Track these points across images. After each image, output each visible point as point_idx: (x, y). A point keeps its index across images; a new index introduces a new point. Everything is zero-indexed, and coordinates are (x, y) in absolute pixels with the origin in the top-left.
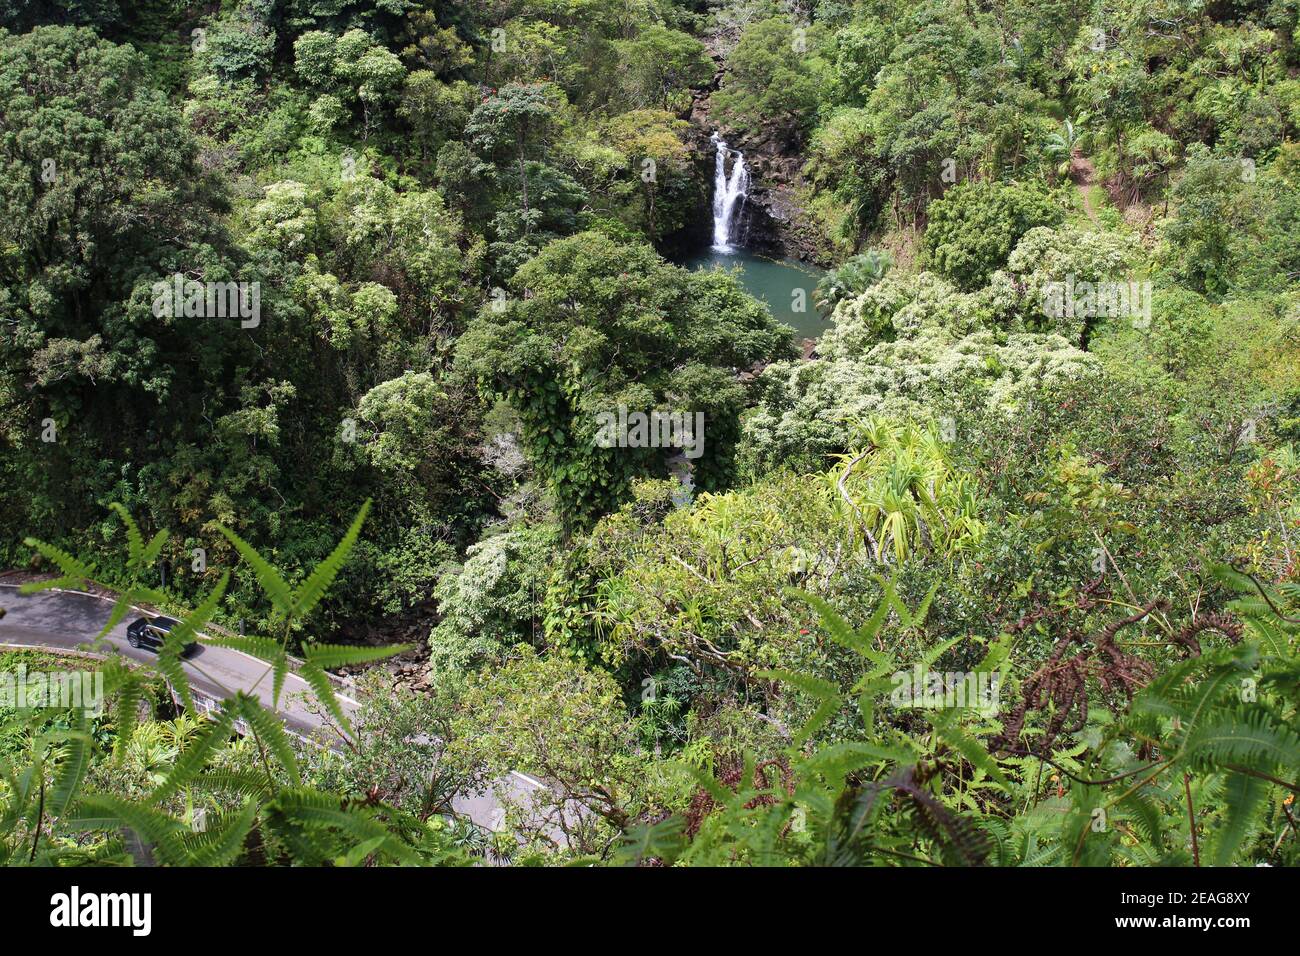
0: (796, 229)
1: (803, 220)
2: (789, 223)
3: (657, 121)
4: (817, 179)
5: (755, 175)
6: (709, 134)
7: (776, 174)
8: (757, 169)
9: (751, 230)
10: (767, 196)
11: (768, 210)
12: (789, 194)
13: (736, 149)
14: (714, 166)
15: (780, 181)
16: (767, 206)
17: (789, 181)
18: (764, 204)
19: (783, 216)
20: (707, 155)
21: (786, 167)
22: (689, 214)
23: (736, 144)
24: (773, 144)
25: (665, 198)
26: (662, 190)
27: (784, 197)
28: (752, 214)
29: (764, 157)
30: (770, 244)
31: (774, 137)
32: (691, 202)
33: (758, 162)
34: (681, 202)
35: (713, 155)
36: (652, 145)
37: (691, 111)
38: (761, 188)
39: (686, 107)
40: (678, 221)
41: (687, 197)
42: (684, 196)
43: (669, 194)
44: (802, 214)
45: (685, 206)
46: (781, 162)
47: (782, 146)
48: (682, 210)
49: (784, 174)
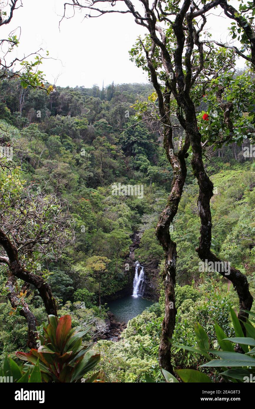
0: (157, 291)
1: (159, 289)
2: (155, 289)
3: (100, 260)
5: (146, 274)
6: (135, 261)
7: (152, 274)
8: (147, 272)
9: (144, 291)
10: (150, 281)
12: (156, 280)
13: (142, 266)
14: (135, 271)
15: (153, 276)
16: (150, 284)
17: (156, 276)
18: (148, 283)
19: (153, 287)
20: (132, 268)
21: (155, 272)
22: (125, 285)
23: (142, 264)
24: (152, 265)
25: (116, 280)
26: (115, 278)
27: (154, 281)
28: (145, 286)
29: (149, 269)
30: (150, 296)
31: (154, 263)
32: (125, 282)
33: (148, 270)
34: (122, 282)
35: (135, 268)
36: (96, 267)
37: (129, 254)
38: (148, 278)
39: (127, 253)
40: (121, 287)
41: (124, 280)
42: (122, 280)
43: (118, 279)
44: (159, 287)
45: (123, 283)
46: (154, 270)
47: (155, 266)
48: (122, 284)
49: (155, 274)
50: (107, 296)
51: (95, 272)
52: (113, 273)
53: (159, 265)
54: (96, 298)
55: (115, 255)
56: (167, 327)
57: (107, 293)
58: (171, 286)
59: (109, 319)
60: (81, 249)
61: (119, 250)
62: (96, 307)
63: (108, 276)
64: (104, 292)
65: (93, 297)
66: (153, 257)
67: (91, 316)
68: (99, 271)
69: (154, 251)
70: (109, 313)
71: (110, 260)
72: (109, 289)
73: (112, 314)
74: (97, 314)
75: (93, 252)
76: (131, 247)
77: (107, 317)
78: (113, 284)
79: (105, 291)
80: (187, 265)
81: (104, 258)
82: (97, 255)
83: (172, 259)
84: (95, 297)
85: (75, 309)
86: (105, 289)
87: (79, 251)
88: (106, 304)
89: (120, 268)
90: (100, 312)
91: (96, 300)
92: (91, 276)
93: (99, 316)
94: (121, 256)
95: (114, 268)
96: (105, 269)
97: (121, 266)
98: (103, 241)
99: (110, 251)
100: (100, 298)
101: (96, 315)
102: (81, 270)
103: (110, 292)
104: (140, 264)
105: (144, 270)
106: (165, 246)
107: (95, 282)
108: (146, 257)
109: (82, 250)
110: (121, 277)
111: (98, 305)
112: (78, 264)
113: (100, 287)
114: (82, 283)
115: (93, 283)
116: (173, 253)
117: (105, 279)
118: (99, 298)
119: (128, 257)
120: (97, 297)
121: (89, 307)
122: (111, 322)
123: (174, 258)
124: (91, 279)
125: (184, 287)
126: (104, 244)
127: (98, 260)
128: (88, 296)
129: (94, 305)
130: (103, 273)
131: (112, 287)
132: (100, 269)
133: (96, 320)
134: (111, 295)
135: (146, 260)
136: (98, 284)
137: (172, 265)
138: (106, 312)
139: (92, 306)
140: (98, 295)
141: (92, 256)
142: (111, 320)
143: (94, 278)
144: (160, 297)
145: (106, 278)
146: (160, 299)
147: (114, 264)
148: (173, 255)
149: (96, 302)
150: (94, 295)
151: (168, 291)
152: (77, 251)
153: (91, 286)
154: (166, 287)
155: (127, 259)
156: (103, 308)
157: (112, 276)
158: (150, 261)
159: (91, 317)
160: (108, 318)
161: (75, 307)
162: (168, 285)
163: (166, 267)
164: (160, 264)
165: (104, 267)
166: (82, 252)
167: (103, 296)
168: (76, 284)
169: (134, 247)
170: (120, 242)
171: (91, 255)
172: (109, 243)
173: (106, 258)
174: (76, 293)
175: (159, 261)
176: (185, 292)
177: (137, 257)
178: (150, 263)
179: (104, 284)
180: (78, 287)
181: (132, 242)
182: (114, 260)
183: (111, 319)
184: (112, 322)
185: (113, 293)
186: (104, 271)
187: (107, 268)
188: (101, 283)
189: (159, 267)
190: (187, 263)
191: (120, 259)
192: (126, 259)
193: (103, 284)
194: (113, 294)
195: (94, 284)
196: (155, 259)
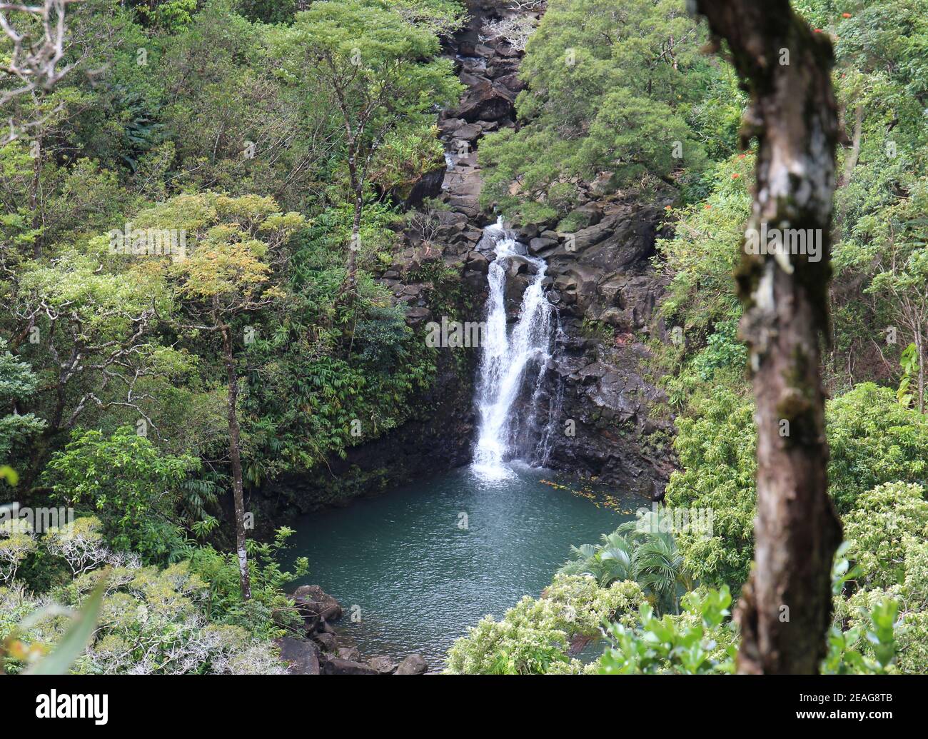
0: (648, 431)
1: (662, 414)
2: (634, 419)
3: (224, 217)
4: (689, 324)
6: (482, 222)
7: (611, 312)
8: (572, 301)
10: (594, 358)
11: (591, 389)
12: (638, 354)
13: (533, 254)
14: (484, 290)
15: (618, 327)
16: (592, 380)
17: (638, 327)
18: (584, 375)
19: (622, 404)
20: (467, 268)
21: (634, 297)
22: (415, 396)
23: (536, 244)
24: (610, 247)
25: (354, 364)
26: (347, 347)
27: (627, 362)
28: (560, 398)
29: (589, 273)
30: (596, 465)
31: (619, 230)
32: (418, 371)
33: (578, 280)
34: (392, 371)
35: (483, 268)
36: (195, 273)
37: (441, 172)
38: (580, 341)
39: (427, 165)
40: (385, 413)
41: (409, 359)
42: (394, 356)
43: (364, 356)
44: (660, 400)
45: (402, 381)
46: (623, 284)
47: (631, 250)
48: (393, 388)
49: (628, 311)
50: (293, 479)
51: (193, 307)
52: (331, 310)
53: (659, 242)
54: (212, 497)
55: (334, 181)
56: (775, 642)
57: (287, 459)
58: (799, 348)
59: (309, 635)
60: (89, 146)
61: (366, 148)
62: (210, 557)
63: (293, 335)
64: (266, 451)
65: (192, 485)
66: (616, 184)
67: (180, 619)
68: (224, 298)
69: (619, 140)
70: (307, 600)
71: (295, 217)
72: (298, 428)
73: (333, 605)
74: (223, 610)
75: (177, 164)
76: (449, 123)
77: (293, 626)
78: (328, 390)
79: (276, 444)
80: (866, 238)
81: (251, 203)
82: (209, 183)
83: (803, 149)
84: (206, 486)
85: (65, 576)
86: (271, 427)
87: (74, 156)
88: (285, 531)
89: (379, 275)
90: (245, 588)
91: (209, 508)
92: (167, 335)
93: (236, 621)
94: (378, 189)
95: (336, 275)
96: (266, 287)
97: (385, 257)
98: (246, 78)
99: (297, 152)
100: (238, 492)
101: (213, 611)
102: (90, 298)
103: (307, 449)
104: (524, 240)
105: (547, 288)
106: (751, 61)
107: (196, 380)
108: (561, 188)
109: (91, 150)
110: (388, 338)
111: (224, 540)
112: (67, 253)
113: (239, 415)
114: (107, 388)
115: (183, 391)
116: (810, 110)
117: (265, 356)
118: (230, 492)
119: (435, 191)
120: (219, 483)
121: (166, 556)
122: (320, 656)
123: (817, 147)
124: (169, 358)
125: (846, 399)
126: (252, 101)
127: (211, 224)
128: (155, 478)
129: (201, 541)
130: (256, 316)
131: (326, 409)
132: (228, 287)
133: (216, 643)
134: (320, 468)
135: (566, 207)
136: (222, 394)
137: (803, 196)
138: (288, 588)
139: (189, 551)
140: (228, 469)
141: (172, 191)
142: (324, 648)
143: (191, 346)
144: (675, 475)
145: (281, 351)
146: (669, 487)
147: (332, 248)
148: (809, 127)
149: (209, 522)
150: (195, 475)
151: (775, 390)
152: (60, 163)
153: (175, 407)
154: (765, 359)
155: (425, 212)
156: (262, 565)
157: (325, 335)
158: (596, 218)
159: (178, 629)
160: (301, 634)
161: (62, 562)
162: (774, 340)
163: (763, 209)
164: (670, 235)
165: (255, 271)
166: (92, 167)
167: (263, 479)
168: (60, 395)
169: (471, 117)
170: (373, 89)
171: (161, 185)
172: (289, 95)
173: (268, 201)
174: (63, 460)
175: (660, 216)
176: (859, 433)
177: (498, 190)
178: (596, 230)
179: (268, 393)
180: (75, 420)
181: (454, 84)
182: (329, 216)
183: (324, 638)
184: (330, 657)
185: (333, 455)
186: (257, 297)
187: (275, 275)
188: (242, 383)
189: (663, 258)
190: (863, 223)
191: (377, 211)
192: (421, 208)
193: (259, 396)
194: (332, 464)
195: (196, 398)
196: (630, 199)
